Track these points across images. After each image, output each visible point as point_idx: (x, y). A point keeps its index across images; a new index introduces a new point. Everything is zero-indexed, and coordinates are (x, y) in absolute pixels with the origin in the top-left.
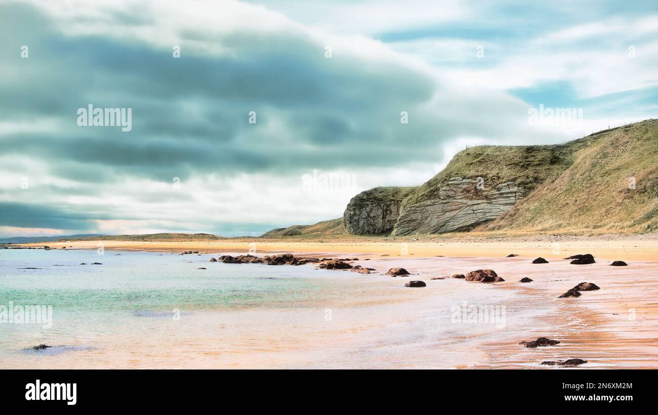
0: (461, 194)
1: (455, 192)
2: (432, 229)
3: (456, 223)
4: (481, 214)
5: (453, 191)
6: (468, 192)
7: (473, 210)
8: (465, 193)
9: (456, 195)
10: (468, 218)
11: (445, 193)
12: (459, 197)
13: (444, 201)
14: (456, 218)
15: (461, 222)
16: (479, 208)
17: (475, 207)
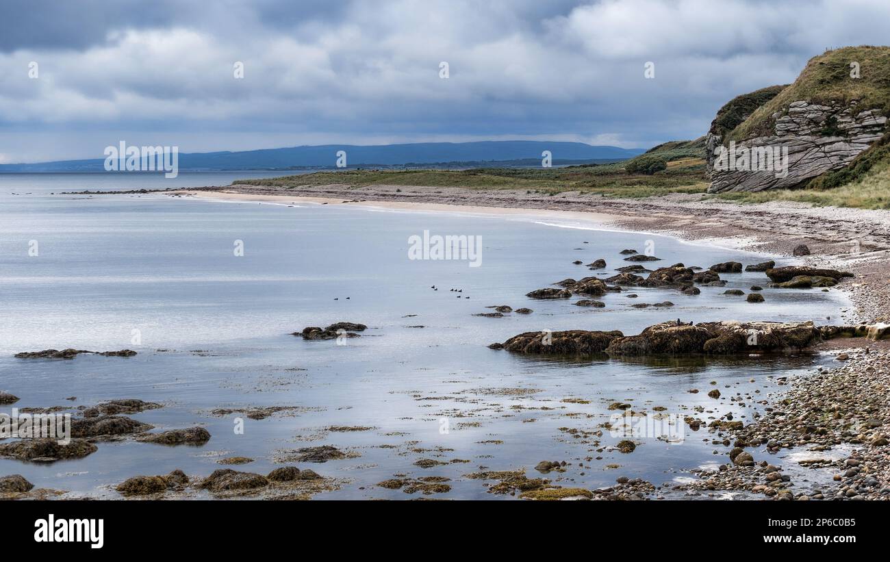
0: (806, 127)
1: (798, 124)
2: (765, 182)
3: (800, 173)
4: (835, 157)
5: (795, 122)
6: (817, 124)
7: (824, 152)
8: (813, 126)
9: (800, 129)
10: (819, 164)
11: (783, 126)
12: (803, 133)
13: (782, 139)
14: (800, 164)
15: (807, 171)
16: (834, 149)
17: (827, 148)
